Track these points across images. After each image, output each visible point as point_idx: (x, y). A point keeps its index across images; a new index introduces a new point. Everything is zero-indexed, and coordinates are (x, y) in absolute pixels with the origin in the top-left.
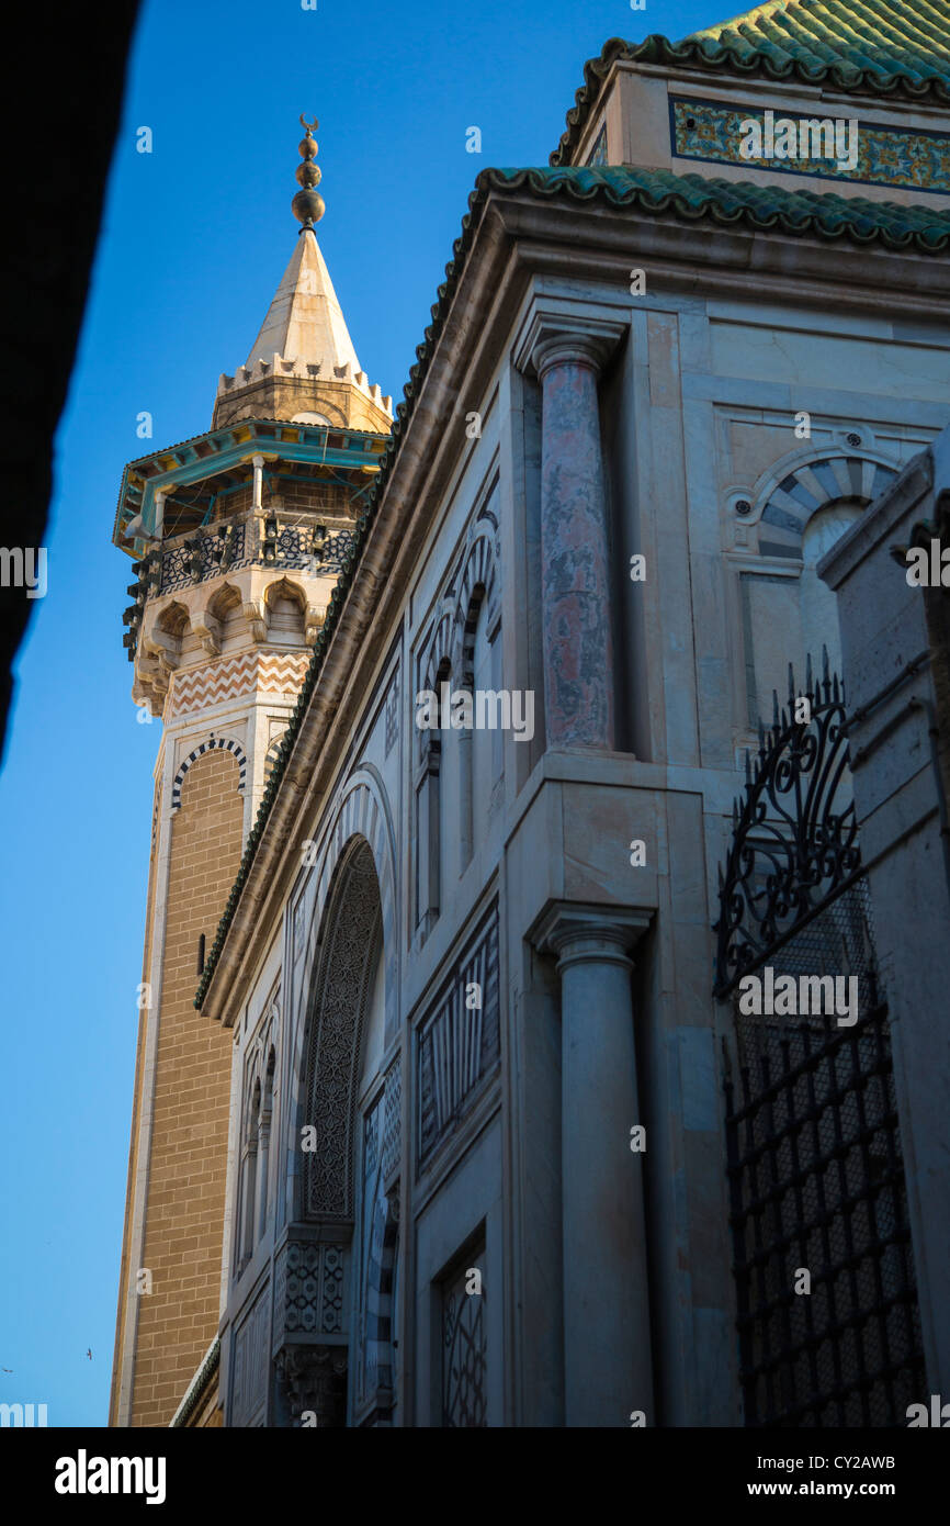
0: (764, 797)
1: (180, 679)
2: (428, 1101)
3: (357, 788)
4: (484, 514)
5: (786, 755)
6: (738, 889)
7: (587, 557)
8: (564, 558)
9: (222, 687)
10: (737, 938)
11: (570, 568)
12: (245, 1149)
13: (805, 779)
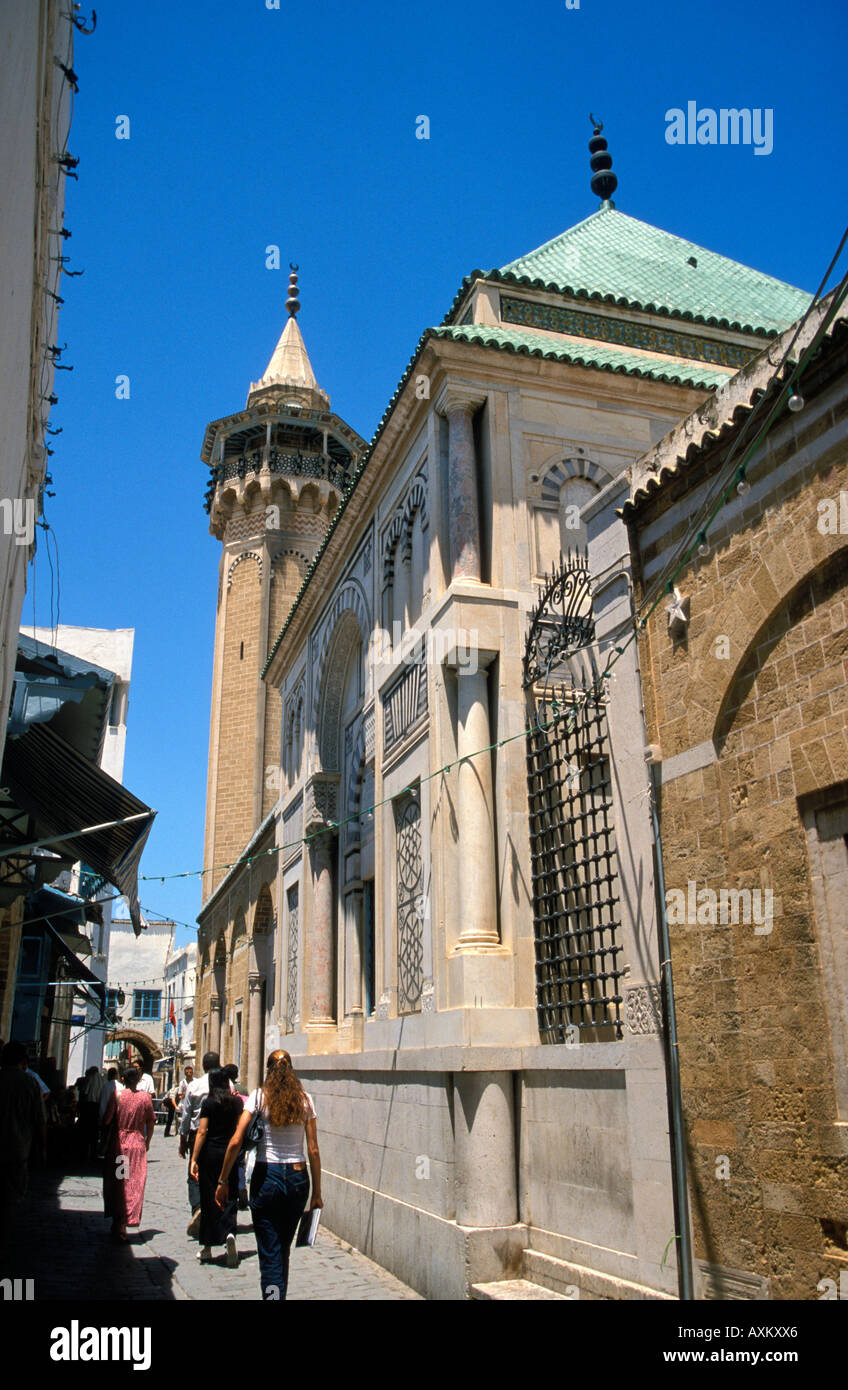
0: (547, 605)
1: (231, 523)
2: (389, 726)
3: (348, 589)
4: (419, 475)
5: (558, 589)
6: (534, 644)
7: (469, 498)
8: (459, 498)
9: (251, 529)
10: (533, 664)
11: (462, 502)
12: (287, 741)
13: (567, 600)
